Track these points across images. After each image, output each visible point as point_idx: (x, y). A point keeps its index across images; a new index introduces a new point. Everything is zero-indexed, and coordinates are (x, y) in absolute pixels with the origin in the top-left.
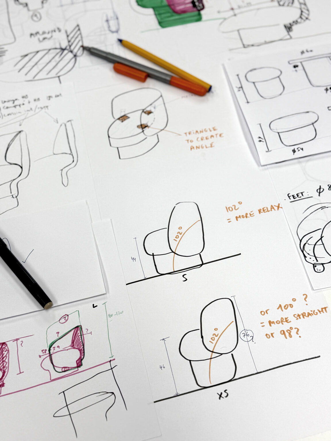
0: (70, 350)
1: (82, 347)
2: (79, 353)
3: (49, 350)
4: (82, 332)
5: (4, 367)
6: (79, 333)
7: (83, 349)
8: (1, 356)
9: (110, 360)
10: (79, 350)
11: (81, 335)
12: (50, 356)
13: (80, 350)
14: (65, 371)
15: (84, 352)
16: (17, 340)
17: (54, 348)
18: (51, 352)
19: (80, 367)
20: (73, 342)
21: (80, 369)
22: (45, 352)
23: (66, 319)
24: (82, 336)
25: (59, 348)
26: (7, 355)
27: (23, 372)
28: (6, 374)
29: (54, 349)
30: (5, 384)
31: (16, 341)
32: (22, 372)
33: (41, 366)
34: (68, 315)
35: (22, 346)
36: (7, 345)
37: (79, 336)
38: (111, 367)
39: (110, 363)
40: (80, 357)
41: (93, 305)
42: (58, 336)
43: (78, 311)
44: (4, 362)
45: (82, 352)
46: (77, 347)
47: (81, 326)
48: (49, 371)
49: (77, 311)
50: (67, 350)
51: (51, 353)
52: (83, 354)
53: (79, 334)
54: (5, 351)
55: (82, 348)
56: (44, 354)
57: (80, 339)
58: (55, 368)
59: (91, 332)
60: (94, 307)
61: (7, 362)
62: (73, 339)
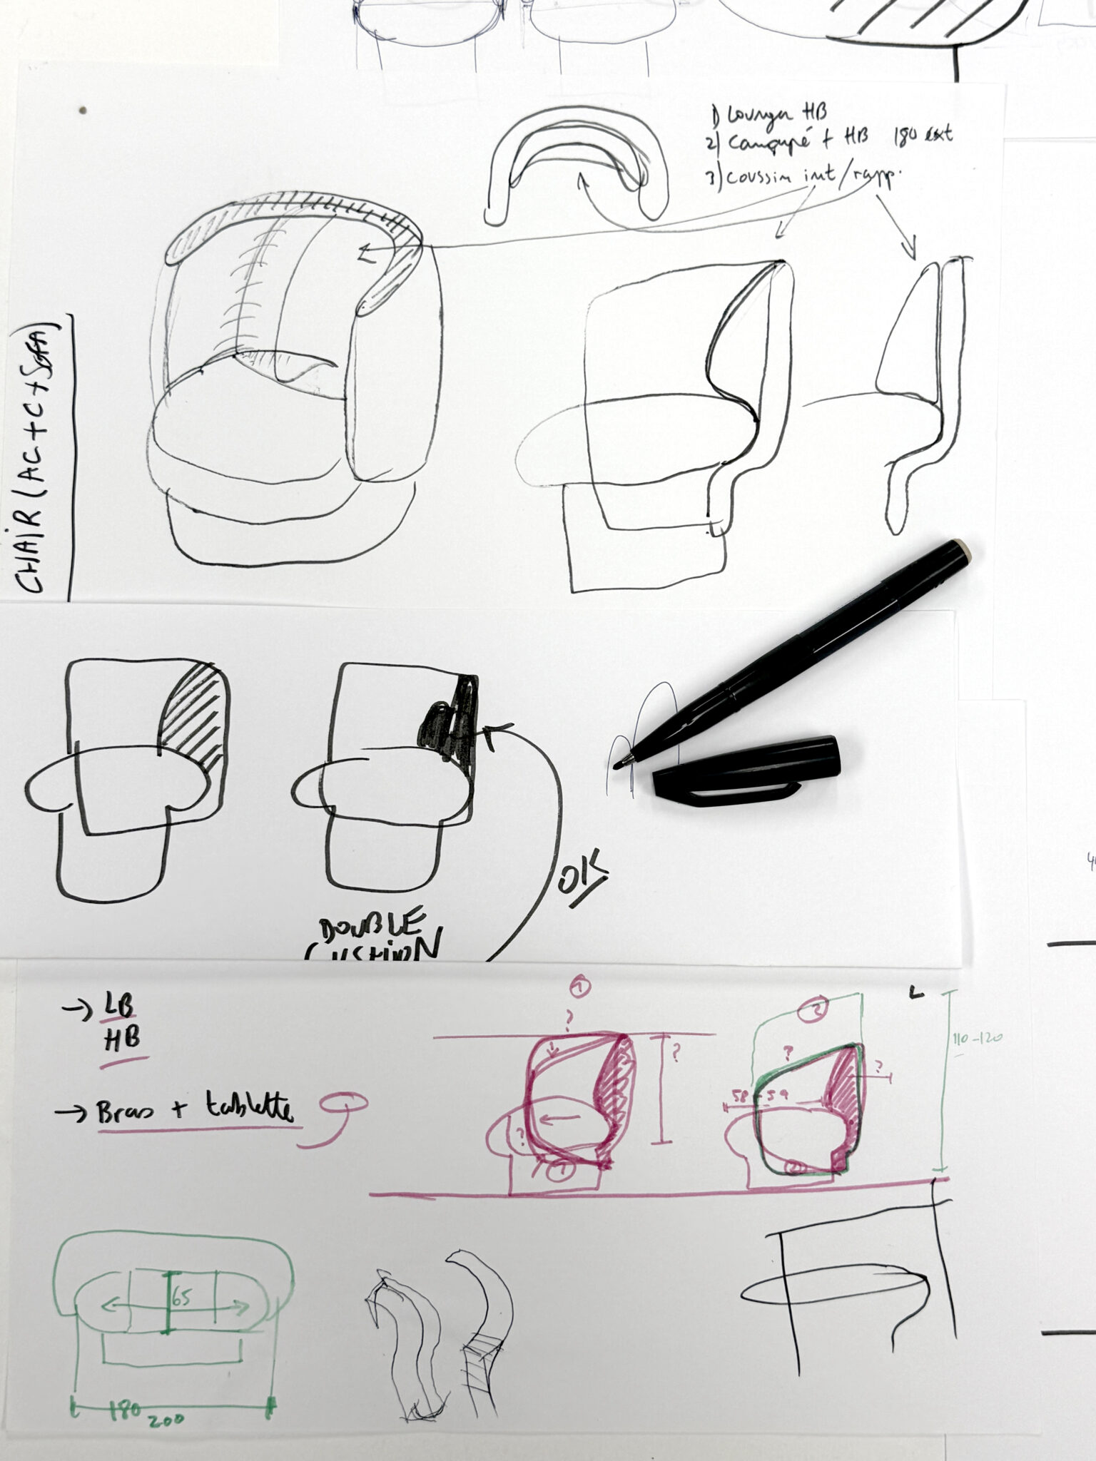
0: (818, 1112)
1: (856, 1113)
2: (845, 1131)
3: (756, 1097)
4: (864, 1066)
5: (615, 1111)
6: (852, 1068)
7: (857, 1121)
8: (612, 1073)
9: (933, 1178)
10: (846, 1122)
11: (858, 1077)
12: (757, 1114)
13: (849, 1124)
14: (793, 1174)
15: (859, 1132)
16: (664, 1036)
17: (771, 1092)
18: (761, 1102)
19: (840, 1174)
20: (830, 1093)
21: (840, 1180)
22: (743, 1100)
23: (821, 1011)
24: (862, 1079)
25: (786, 1098)
26: (630, 1077)
27: (671, 1142)
28: (619, 1133)
29: (769, 1096)
30: (613, 1162)
31: (660, 1040)
32: (668, 1140)
33: (726, 1140)
34: (827, 1001)
35: (676, 1061)
36: (631, 1045)
37: (852, 1076)
38: (933, 1202)
39: (931, 1186)
40: (845, 1145)
41: (912, 988)
42: (788, 1059)
43: (862, 995)
44: (618, 1096)
45: (854, 1129)
46: (840, 1111)
47: (863, 1046)
48: (746, 1159)
49: (858, 994)
50: (810, 1111)
51: (760, 1108)
52: (855, 1137)
53: (854, 1072)
54: (624, 1060)
55: (855, 1117)
56: (739, 1103)
57: (854, 1089)
58: (767, 1155)
59: (891, 1074)
60: (912, 996)
61: (626, 1098)
62: (833, 1081)
